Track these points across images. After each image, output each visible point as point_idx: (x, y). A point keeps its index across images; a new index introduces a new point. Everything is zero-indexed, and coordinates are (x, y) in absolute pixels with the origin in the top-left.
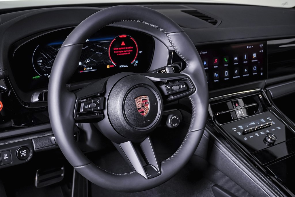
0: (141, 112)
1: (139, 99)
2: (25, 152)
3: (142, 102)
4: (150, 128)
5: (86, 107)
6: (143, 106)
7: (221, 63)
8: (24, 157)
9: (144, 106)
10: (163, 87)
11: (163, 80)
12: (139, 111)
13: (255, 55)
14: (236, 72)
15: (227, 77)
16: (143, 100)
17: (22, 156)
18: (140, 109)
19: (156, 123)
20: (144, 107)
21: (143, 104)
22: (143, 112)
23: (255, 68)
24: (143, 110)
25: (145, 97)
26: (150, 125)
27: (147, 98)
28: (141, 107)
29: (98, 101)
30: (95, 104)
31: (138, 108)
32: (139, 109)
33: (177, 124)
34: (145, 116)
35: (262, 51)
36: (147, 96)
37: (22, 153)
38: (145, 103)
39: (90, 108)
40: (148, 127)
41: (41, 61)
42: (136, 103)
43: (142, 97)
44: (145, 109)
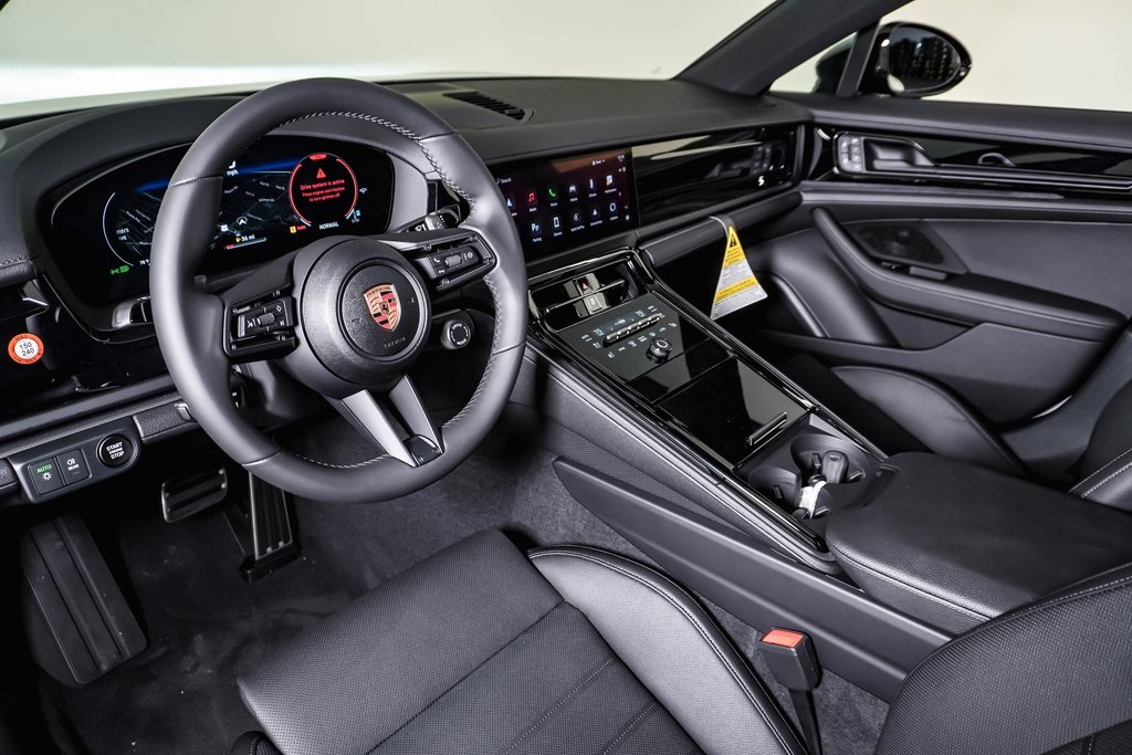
0: (382, 323)
1: (373, 292)
2: (119, 448)
3: (381, 300)
5: (251, 325)
6: (385, 308)
7: (543, 200)
8: (118, 458)
10: (425, 262)
11: (423, 246)
12: (378, 320)
13: (610, 179)
14: (576, 217)
15: (557, 230)
16: (382, 294)
17: (113, 456)
18: (378, 315)
19: (419, 342)
20: (387, 309)
21: (385, 304)
22: (386, 322)
23: (613, 207)
24: (386, 317)
25: (387, 288)
26: (405, 348)
27: (392, 288)
28: (379, 311)
29: (279, 309)
30: (271, 315)
31: (372, 313)
32: (376, 315)
33: (465, 340)
34: (393, 330)
35: (624, 169)
36: (391, 284)
37: (113, 451)
38: (390, 301)
39: (261, 326)
40: (404, 353)
41: (127, 230)
42: (369, 303)
43: (380, 287)
44: (389, 315)
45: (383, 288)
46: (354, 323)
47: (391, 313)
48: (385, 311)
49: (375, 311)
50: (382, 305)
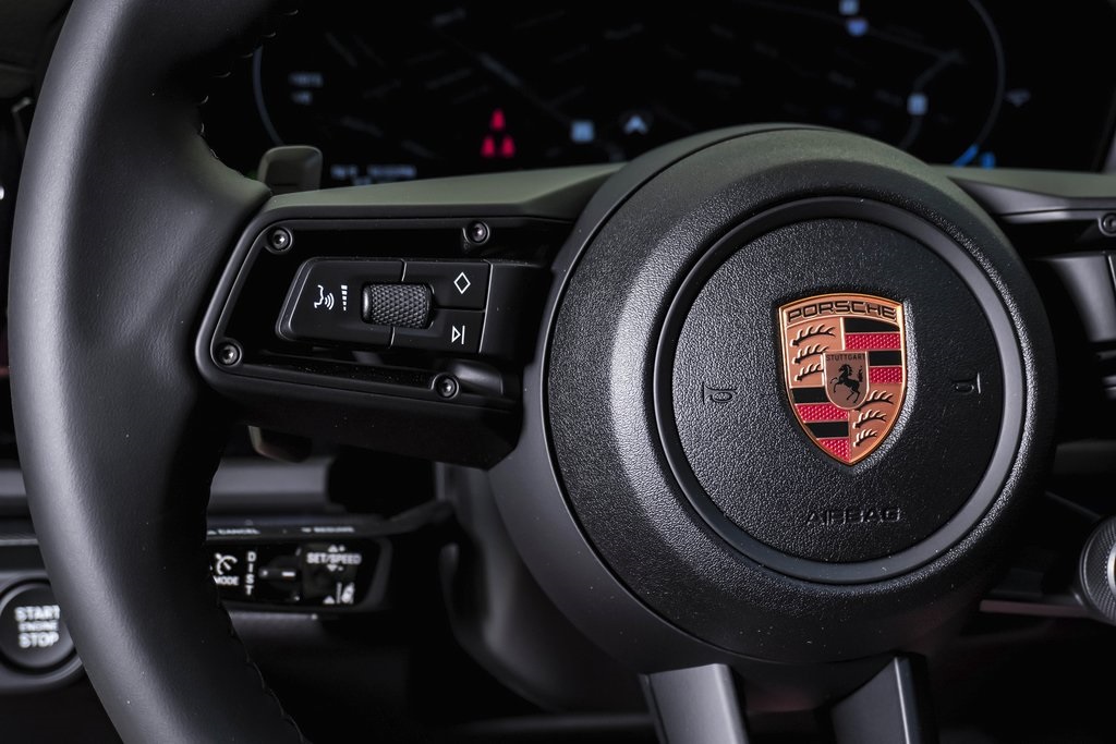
0: (820, 429)
1: (820, 309)
2: (48, 620)
4: (897, 583)
5: (330, 302)
6: (848, 378)
8: (35, 650)
9: (854, 377)
11: (1099, 216)
12: (804, 414)
16: (851, 325)
17: (25, 641)
18: (817, 394)
19: (963, 547)
20: (855, 386)
21: (853, 364)
22: (841, 429)
24: (842, 413)
25: (882, 309)
26: (894, 553)
27: (901, 315)
28: (824, 380)
29: (462, 283)
30: (420, 295)
31: (792, 382)
32: (804, 395)
34: (858, 470)
36: (899, 300)
37: (31, 626)
38: (875, 358)
39: (370, 320)
40: (884, 568)
41: (317, 80)
42: (787, 344)
43: (849, 298)
44: (859, 409)
45: (867, 305)
46: (708, 400)
47: (867, 403)
48: (845, 390)
49: (804, 379)
50: (840, 364)
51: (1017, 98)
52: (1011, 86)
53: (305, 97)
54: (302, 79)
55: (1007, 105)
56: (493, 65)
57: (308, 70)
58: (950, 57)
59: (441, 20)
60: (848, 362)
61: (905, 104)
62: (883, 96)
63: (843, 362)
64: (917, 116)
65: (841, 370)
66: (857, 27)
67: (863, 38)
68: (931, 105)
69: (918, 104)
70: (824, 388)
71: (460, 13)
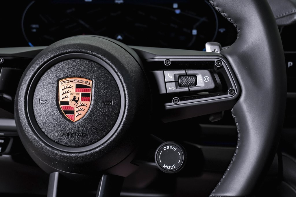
0: (66, 112)
1: (70, 81)
3: (74, 90)
6: (74, 99)
9: (77, 99)
12: (63, 108)
16: (77, 86)
18: (67, 103)
20: (77, 101)
21: (77, 96)
22: (72, 112)
24: (73, 108)
25: (86, 82)
27: (92, 84)
28: (69, 100)
31: (61, 100)
32: (63, 103)
33: (174, 166)
36: (92, 80)
38: (83, 95)
41: (37, 26)
42: (60, 90)
43: (78, 79)
44: (77, 108)
45: (83, 81)
46: (40, 103)
47: (79, 106)
48: (74, 102)
49: (64, 99)
50: (73, 96)
51: (222, 30)
52: (220, 28)
53: (34, 30)
54: (34, 26)
55: (219, 32)
56: (82, 22)
57: (35, 24)
58: (203, 19)
59: (69, 11)
60: (75, 95)
61: (191, 32)
62: (185, 30)
63: (74, 95)
64: (194, 35)
65: (73, 97)
66: (178, 12)
67: (180, 14)
68: (198, 32)
69: (195, 32)
70: (68, 102)
71: (74, 9)
